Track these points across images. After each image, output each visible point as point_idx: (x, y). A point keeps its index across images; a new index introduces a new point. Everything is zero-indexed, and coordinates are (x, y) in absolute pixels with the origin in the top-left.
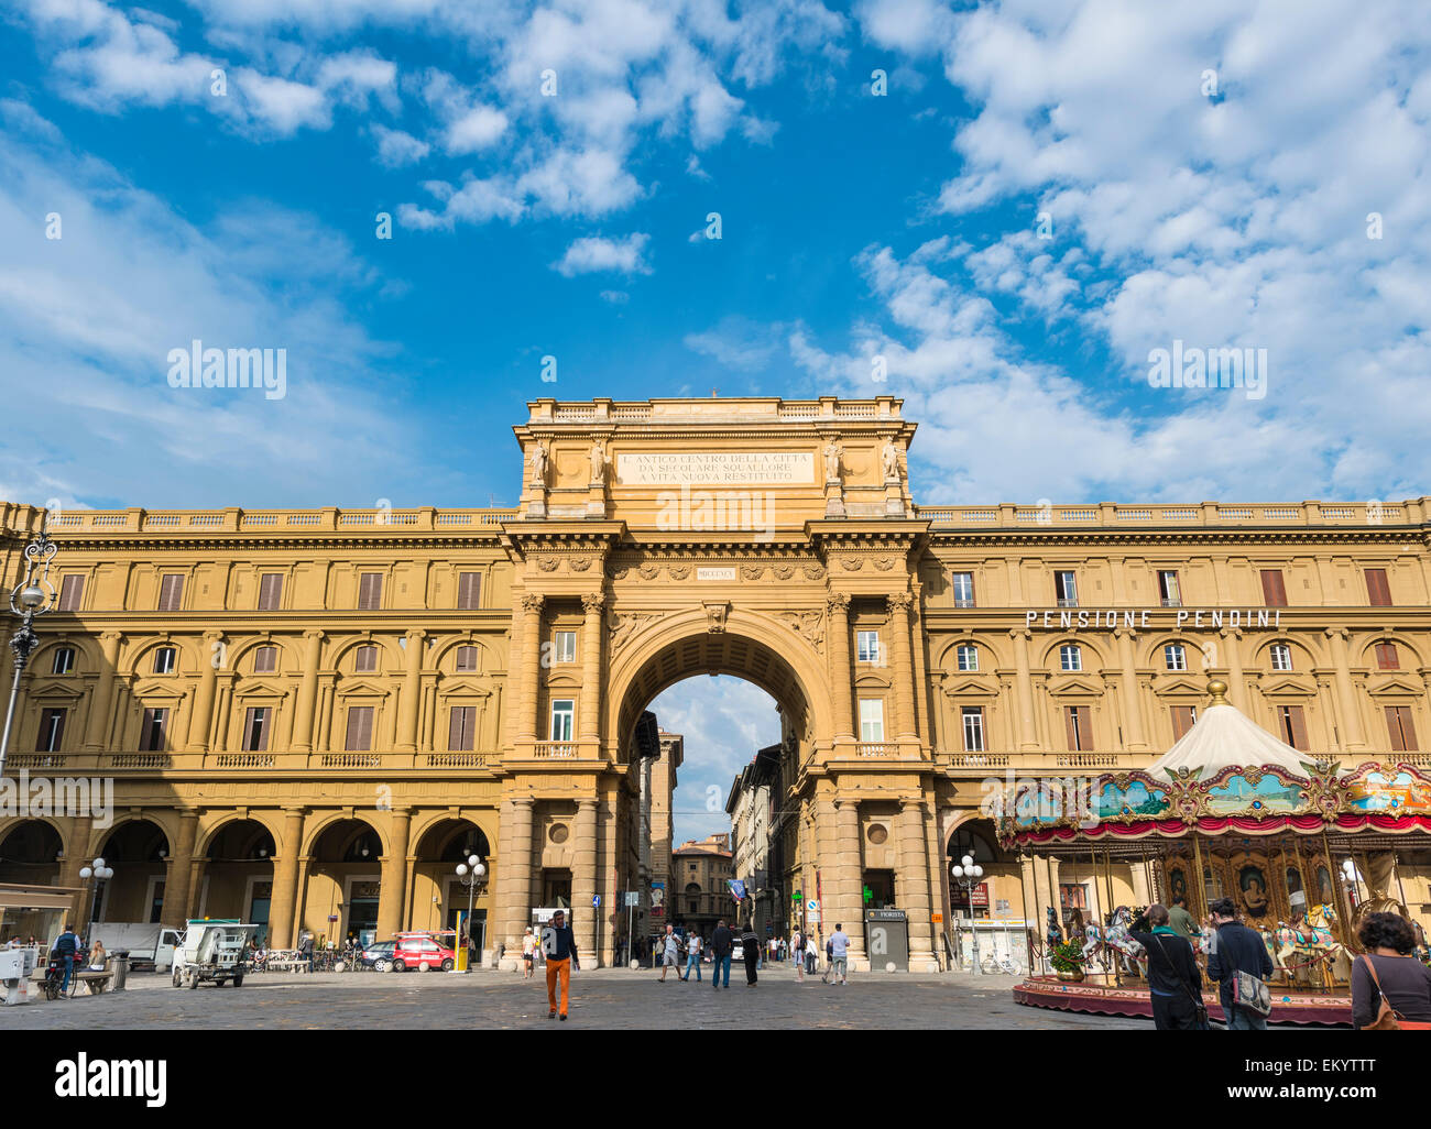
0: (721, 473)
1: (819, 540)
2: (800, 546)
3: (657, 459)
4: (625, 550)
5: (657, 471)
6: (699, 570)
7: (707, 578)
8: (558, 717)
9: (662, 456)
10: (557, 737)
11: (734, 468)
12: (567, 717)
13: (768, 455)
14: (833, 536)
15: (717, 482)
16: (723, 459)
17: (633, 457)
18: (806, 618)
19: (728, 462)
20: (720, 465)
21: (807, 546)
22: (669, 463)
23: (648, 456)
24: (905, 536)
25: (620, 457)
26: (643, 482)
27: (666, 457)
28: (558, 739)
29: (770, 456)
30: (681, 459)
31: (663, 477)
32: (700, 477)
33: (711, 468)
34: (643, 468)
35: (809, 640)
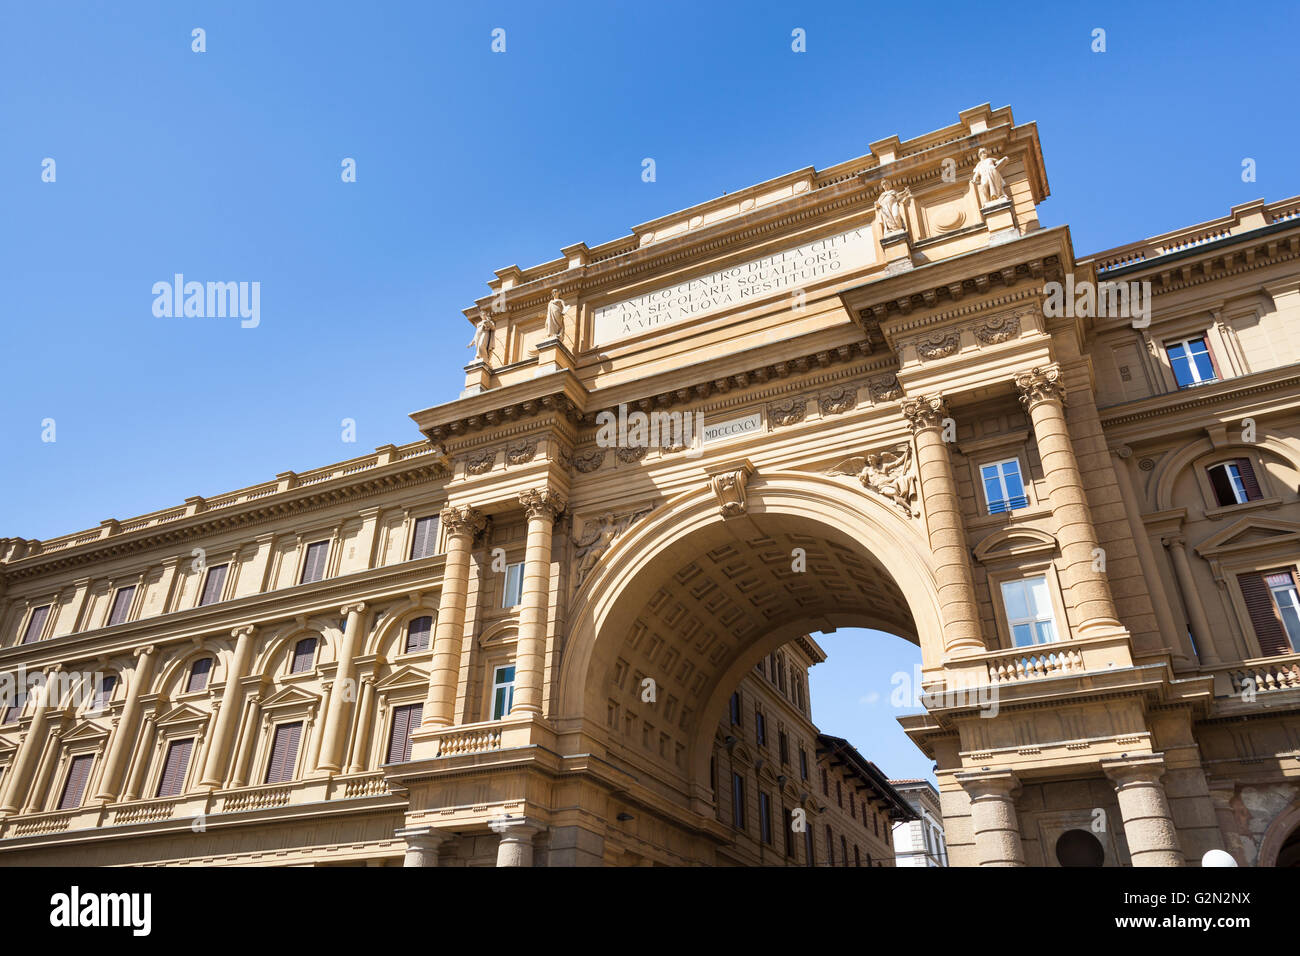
0: (735, 292)
3: (646, 302)
6: (705, 429)
7: (718, 439)
11: (752, 278)
13: (803, 248)
15: (727, 303)
16: (736, 273)
17: (614, 308)
19: (745, 274)
20: (733, 283)
21: (864, 346)
22: (662, 301)
23: (633, 299)
25: (599, 312)
29: (806, 247)
30: (678, 292)
32: (706, 305)
33: (720, 290)
34: (627, 317)
35: (891, 497)
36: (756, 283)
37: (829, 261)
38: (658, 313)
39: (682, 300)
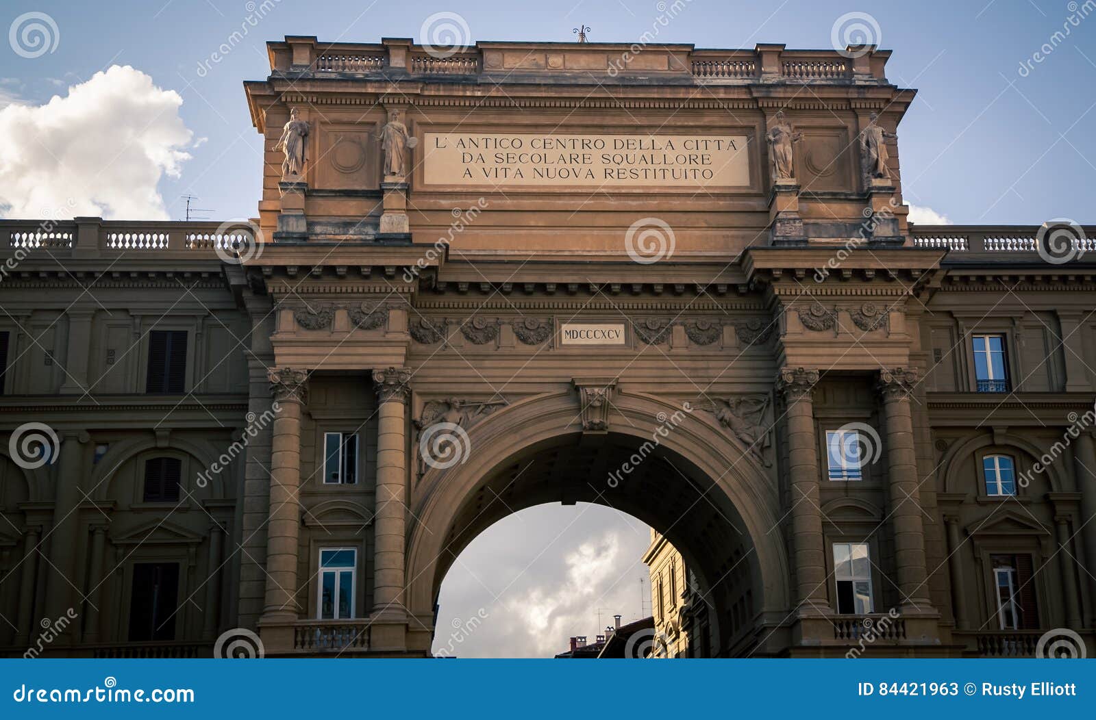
0: (598, 167)
1: (765, 279)
2: (733, 288)
3: (491, 143)
4: (441, 293)
5: (490, 163)
6: (565, 327)
7: (579, 341)
8: (329, 578)
9: (499, 137)
10: (328, 612)
11: (618, 159)
12: (346, 577)
13: (674, 139)
14: (790, 273)
15: (589, 182)
16: (599, 144)
17: (450, 139)
18: (742, 411)
19: (609, 150)
20: (596, 154)
21: (743, 290)
22: (511, 150)
23: (474, 137)
24: (906, 274)
25: (430, 138)
26: (468, 181)
27: (507, 139)
28: (332, 615)
29: (678, 140)
30: (530, 143)
31: (501, 173)
32: (564, 174)
33: (580, 160)
34: (468, 158)
35: (748, 444)
36: (621, 166)
37: (701, 167)
38: (505, 165)
39: (536, 159)
